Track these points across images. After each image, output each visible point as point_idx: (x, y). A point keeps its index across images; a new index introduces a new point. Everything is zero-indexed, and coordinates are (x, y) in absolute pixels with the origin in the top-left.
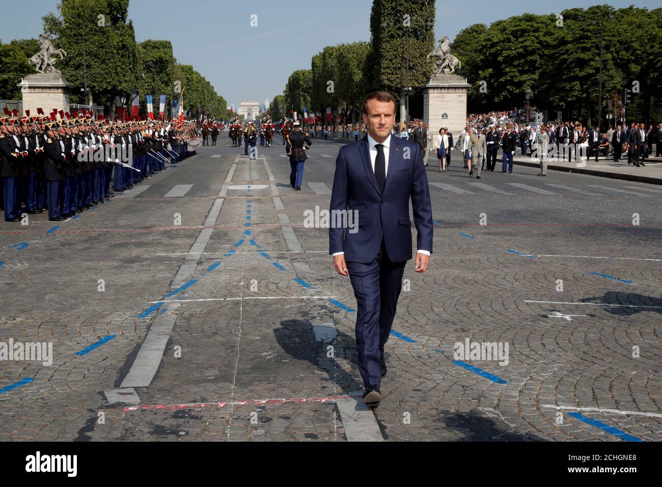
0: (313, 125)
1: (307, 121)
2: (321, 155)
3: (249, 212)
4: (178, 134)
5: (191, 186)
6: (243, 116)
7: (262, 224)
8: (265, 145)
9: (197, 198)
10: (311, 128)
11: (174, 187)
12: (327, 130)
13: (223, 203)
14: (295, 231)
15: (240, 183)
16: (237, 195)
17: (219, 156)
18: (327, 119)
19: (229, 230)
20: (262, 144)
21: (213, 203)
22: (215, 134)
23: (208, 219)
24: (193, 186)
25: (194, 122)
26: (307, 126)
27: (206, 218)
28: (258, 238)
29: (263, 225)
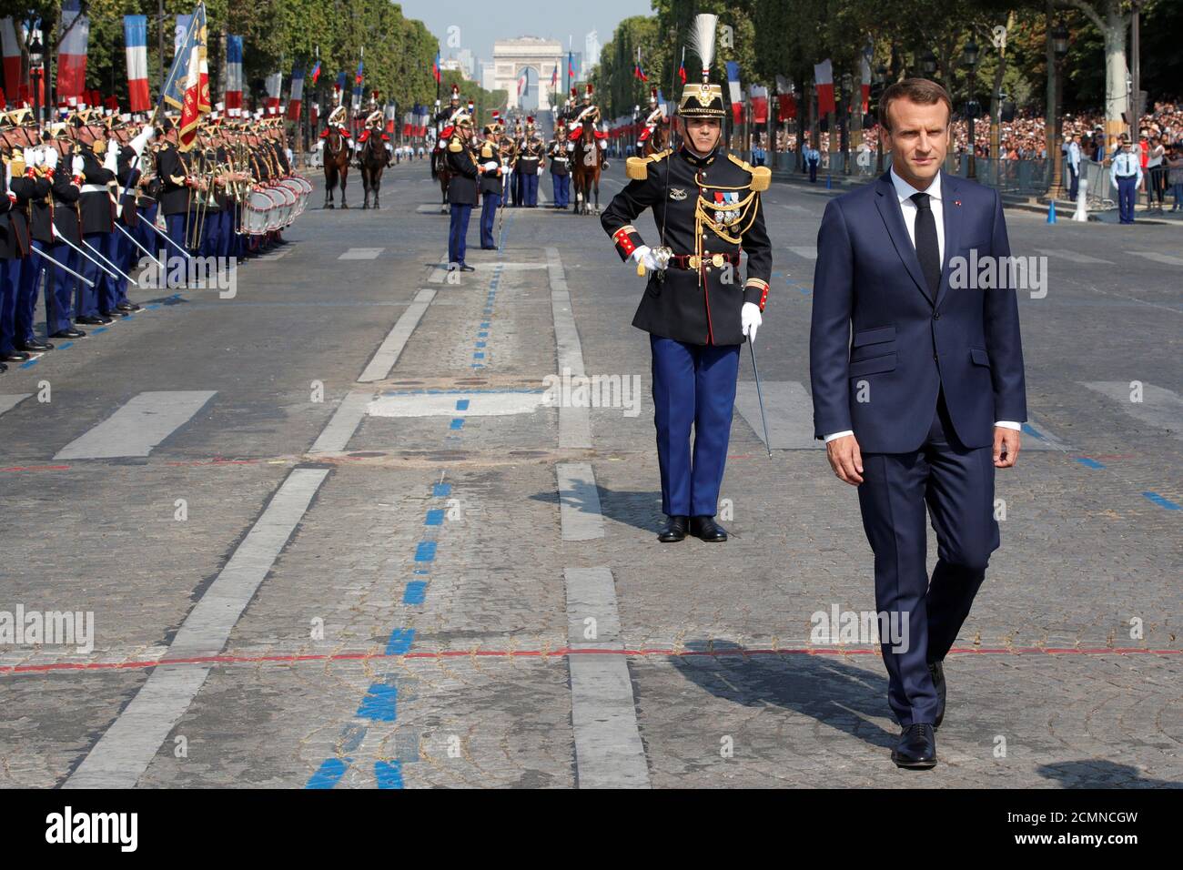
0: (761, 128)
1: (742, 113)
2: (792, 249)
3: (425, 552)
4: (196, 166)
5: (200, 398)
6: (502, 95)
7: (472, 635)
8: (571, 207)
9: (205, 464)
10: (757, 139)
11: (124, 402)
12: (816, 146)
13: (315, 498)
14: (637, 692)
15: (428, 383)
16: (392, 451)
17: (370, 254)
18: (816, 105)
19: (287, 681)
20: (560, 202)
21: (267, 502)
22: (374, 164)
23: (207, 601)
24: (210, 404)
25: (278, 114)
26: (742, 133)
27: (199, 593)
28: (427, 747)
29: (475, 644)
